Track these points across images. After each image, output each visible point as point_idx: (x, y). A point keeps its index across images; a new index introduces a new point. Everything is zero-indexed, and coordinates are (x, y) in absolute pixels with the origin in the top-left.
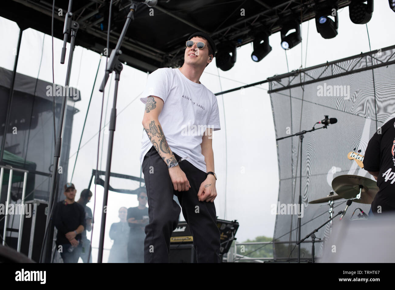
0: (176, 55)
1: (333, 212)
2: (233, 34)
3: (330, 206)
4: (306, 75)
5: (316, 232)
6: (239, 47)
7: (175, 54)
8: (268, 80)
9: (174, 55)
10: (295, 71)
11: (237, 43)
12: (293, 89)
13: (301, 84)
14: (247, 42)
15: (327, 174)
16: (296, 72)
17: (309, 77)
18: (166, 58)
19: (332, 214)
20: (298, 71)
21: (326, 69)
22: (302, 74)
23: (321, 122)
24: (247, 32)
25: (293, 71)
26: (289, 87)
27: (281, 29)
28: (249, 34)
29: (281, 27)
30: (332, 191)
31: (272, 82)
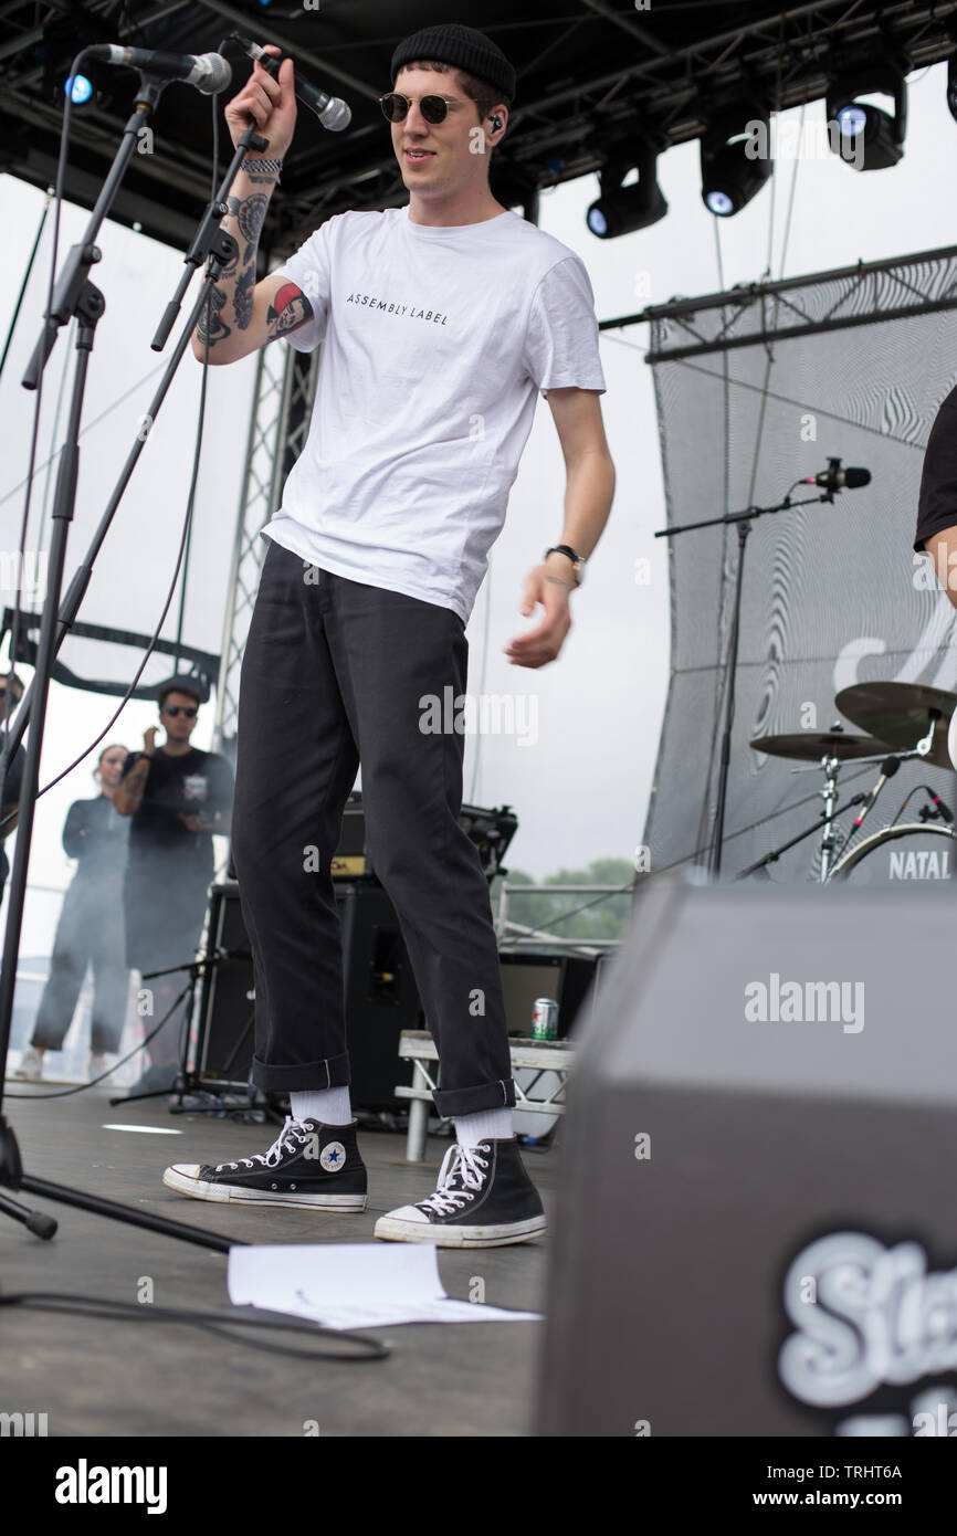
0: (320, 205)
1: (835, 797)
2: (530, 139)
3: (827, 774)
4: (781, 305)
5: (773, 863)
6: (550, 189)
7: (320, 199)
8: (646, 316)
9: (314, 202)
10: (746, 289)
11: (543, 174)
12: (734, 354)
13: (764, 337)
14: (580, 170)
15: (835, 659)
16: (747, 292)
17: (794, 314)
18: (285, 213)
19: (830, 802)
20: (756, 290)
21: (855, 286)
22: (770, 301)
23: (814, 480)
24: (579, 134)
25: (737, 287)
26: (721, 345)
27: (701, 129)
28: (590, 143)
29: (701, 123)
30: (837, 723)
31: (661, 324)
